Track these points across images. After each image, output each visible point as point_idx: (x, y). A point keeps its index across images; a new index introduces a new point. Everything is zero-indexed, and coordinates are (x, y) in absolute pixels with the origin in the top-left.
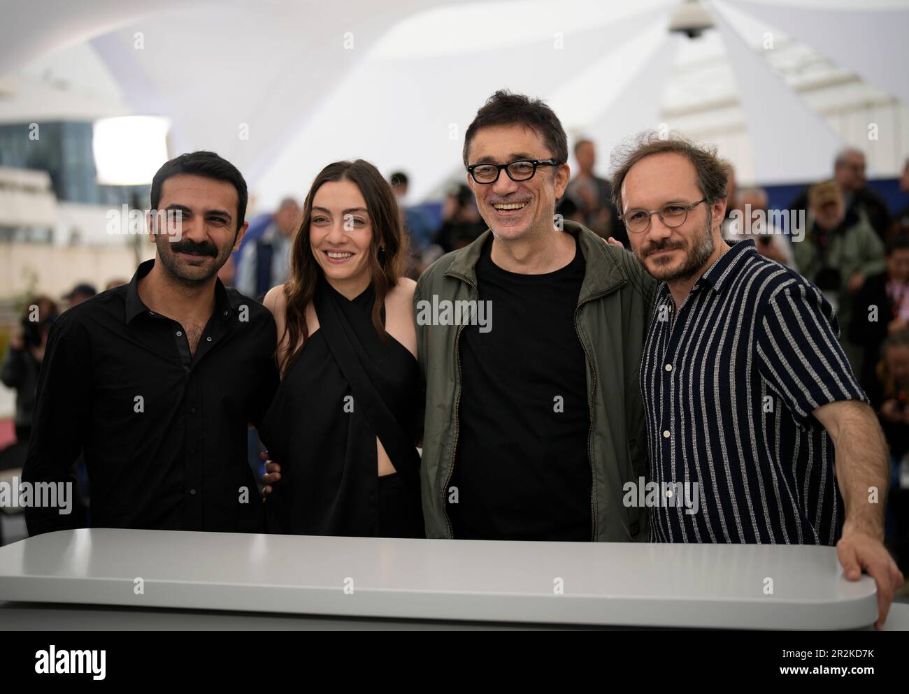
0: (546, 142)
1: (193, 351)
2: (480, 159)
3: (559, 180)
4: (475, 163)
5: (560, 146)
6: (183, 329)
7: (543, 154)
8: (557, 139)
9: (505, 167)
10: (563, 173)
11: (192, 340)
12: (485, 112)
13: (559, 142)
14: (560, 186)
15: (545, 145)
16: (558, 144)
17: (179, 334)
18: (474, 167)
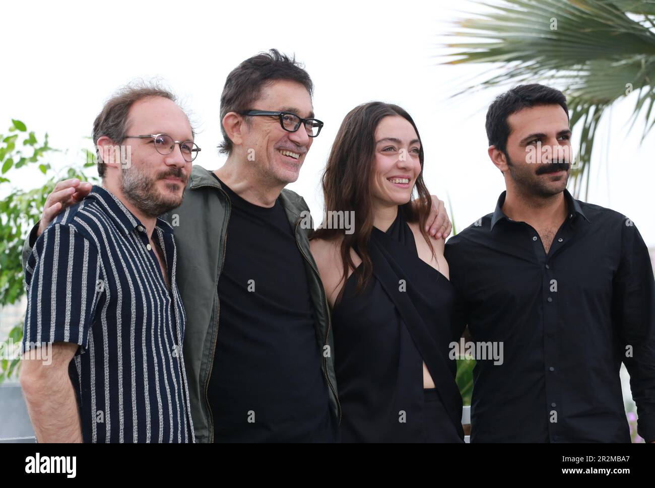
1: (547, 252)
6: (539, 236)
9: (304, 121)
11: (547, 244)
17: (535, 238)
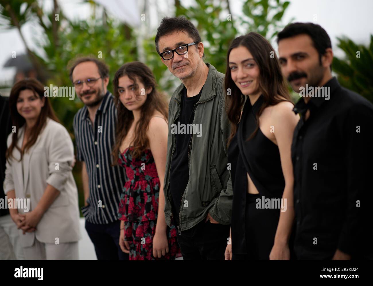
0: (189, 35)
2: (164, 50)
3: (200, 50)
4: (162, 52)
5: (196, 35)
7: (189, 40)
8: (194, 32)
9: (175, 51)
10: (201, 46)
12: (161, 29)
13: (195, 33)
14: (201, 53)
15: (189, 36)
16: (194, 34)
18: (162, 54)
